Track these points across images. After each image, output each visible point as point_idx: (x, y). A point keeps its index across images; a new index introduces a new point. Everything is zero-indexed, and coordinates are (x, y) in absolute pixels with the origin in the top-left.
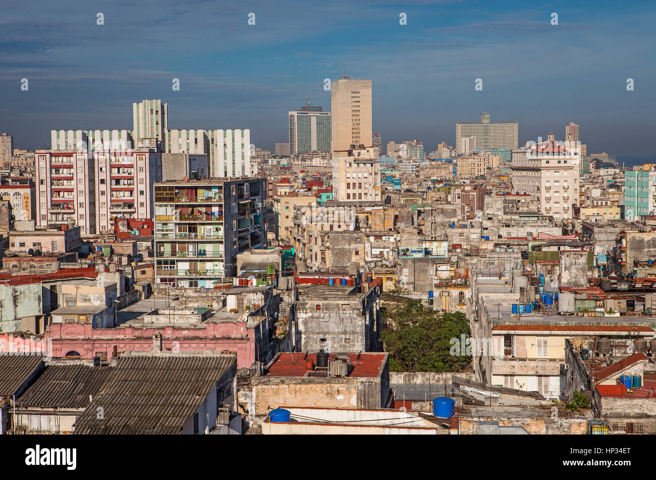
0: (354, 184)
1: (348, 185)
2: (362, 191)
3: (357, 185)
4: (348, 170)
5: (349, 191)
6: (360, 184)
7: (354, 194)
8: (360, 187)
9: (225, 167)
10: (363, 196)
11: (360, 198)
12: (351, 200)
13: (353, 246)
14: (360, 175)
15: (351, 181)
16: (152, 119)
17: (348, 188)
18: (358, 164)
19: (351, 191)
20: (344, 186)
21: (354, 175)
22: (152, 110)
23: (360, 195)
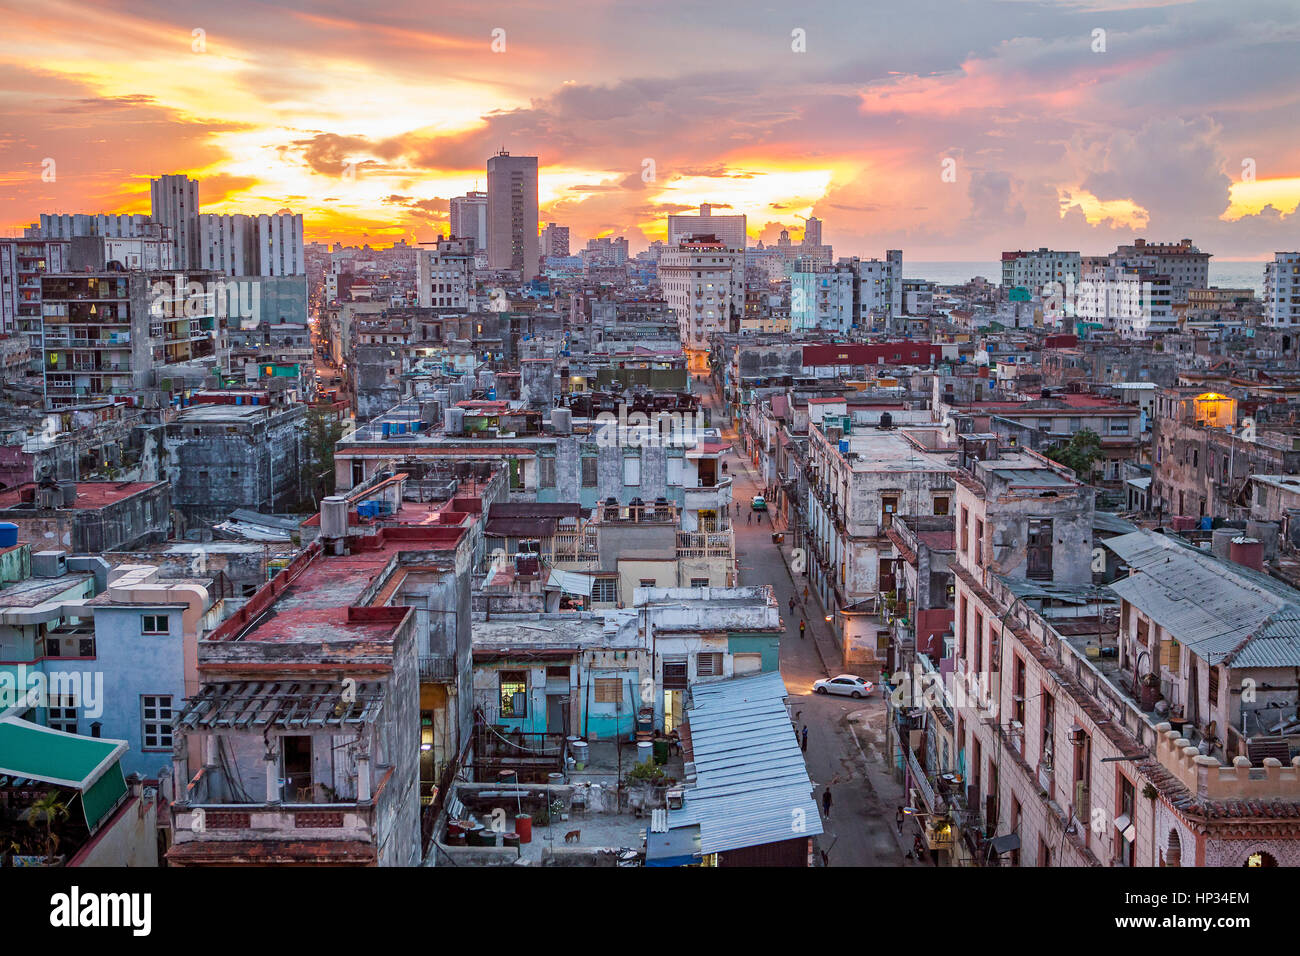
0: (441, 286)
1: (434, 287)
2: (452, 296)
3: (445, 287)
4: (433, 268)
5: (435, 295)
6: (449, 286)
7: (442, 300)
8: (449, 290)
9: (271, 263)
10: (453, 302)
11: (449, 303)
12: (438, 306)
13: (387, 362)
14: (449, 275)
15: (437, 282)
16: (175, 198)
17: (434, 290)
18: (446, 260)
19: (437, 295)
20: (428, 289)
21: (441, 274)
22: (174, 188)
23: (449, 300)
